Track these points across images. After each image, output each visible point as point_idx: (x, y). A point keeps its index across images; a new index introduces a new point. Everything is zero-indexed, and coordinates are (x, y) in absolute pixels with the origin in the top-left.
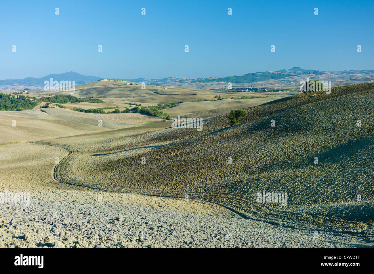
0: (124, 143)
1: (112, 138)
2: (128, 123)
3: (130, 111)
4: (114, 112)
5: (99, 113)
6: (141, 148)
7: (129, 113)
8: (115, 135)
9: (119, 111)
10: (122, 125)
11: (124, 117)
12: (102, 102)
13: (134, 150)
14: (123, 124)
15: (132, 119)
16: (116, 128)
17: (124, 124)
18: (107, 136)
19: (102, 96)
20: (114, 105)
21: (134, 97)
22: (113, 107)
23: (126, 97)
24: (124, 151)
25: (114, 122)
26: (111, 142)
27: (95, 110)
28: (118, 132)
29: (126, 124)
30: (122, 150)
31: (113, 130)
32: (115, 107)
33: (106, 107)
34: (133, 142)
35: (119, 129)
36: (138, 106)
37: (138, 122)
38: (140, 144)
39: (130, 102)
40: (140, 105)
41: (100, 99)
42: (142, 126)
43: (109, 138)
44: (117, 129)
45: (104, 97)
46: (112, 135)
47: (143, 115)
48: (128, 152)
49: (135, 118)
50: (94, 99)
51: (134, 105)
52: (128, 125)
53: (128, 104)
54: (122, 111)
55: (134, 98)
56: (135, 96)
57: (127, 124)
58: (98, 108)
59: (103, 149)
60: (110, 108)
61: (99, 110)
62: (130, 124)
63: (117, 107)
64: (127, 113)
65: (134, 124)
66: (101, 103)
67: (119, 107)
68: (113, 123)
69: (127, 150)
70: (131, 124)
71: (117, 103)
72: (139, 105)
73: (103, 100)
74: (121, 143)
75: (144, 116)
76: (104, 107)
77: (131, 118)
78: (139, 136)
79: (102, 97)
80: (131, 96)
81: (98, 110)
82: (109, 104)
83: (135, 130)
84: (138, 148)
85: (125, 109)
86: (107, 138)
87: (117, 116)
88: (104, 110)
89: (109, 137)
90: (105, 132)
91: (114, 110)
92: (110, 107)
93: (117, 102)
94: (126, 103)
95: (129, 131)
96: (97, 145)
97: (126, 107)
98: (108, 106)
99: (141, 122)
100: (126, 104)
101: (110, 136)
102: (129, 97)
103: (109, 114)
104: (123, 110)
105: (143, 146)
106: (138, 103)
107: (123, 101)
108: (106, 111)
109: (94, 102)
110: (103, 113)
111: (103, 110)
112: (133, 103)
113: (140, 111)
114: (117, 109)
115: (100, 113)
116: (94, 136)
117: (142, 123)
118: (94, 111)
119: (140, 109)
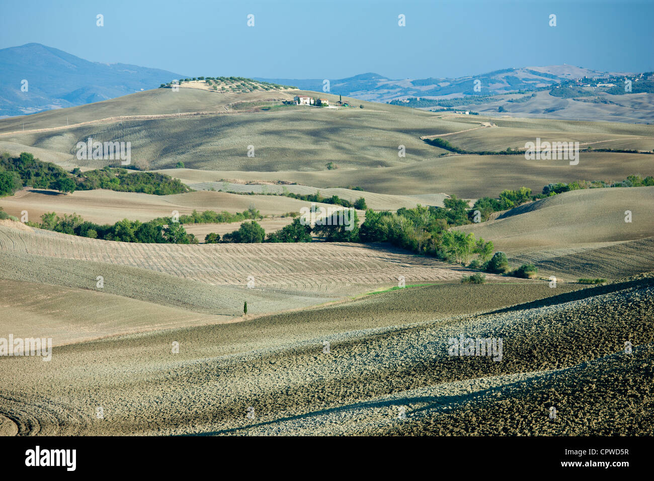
0: (282, 384)
1: (226, 357)
2: (300, 289)
3: (312, 234)
4: (235, 238)
5: (163, 241)
6: (366, 405)
7: (307, 241)
8: (239, 345)
9: (262, 231)
10: (273, 298)
11: (284, 261)
12: (177, 188)
13: (333, 416)
14: (280, 295)
15: (321, 269)
16: (245, 311)
17: (285, 292)
18: (203, 350)
19: (181, 158)
20: (238, 204)
21: (334, 165)
22: (232, 211)
23: (295, 166)
24: (283, 419)
25: (237, 283)
26: (222, 379)
27: (145, 225)
28: (256, 332)
29: (291, 293)
30: (271, 418)
31: (230, 320)
32: (241, 211)
33: (200, 210)
34: (328, 377)
35: (261, 315)
36: (350, 206)
37: (348, 285)
38: (361, 386)
39: (312, 191)
40: (360, 205)
41: (171, 173)
42: (369, 301)
43: (210, 360)
44: (250, 317)
45: (188, 165)
46: (227, 347)
47: (373, 253)
48: (302, 426)
49: (337, 266)
50: (143, 175)
51: (332, 201)
52: (303, 298)
53: (302, 198)
54: (274, 232)
55: (329, 168)
56: (338, 161)
57: (298, 294)
58: (162, 216)
59: (183, 409)
60: (219, 219)
61: (166, 226)
62: (310, 296)
63: (252, 213)
64: (296, 241)
65: (330, 291)
66: (174, 192)
67: (262, 213)
68: (233, 286)
69: (294, 417)
70: (317, 296)
71: (252, 194)
72: (353, 201)
73: (183, 181)
74: (269, 385)
75: (381, 254)
76: (189, 215)
77: (315, 267)
78: (356, 350)
79: (178, 165)
80: (319, 161)
81: (159, 229)
82: (212, 200)
83: (337, 323)
84: (347, 408)
85: (289, 221)
86: (200, 360)
87: (251, 256)
88: (189, 229)
89: (213, 354)
90: (193, 330)
91: (235, 227)
92: (218, 210)
93: (250, 189)
94: (292, 195)
95: (307, 325)
96: (154, 393)
97: (292, 215)
98: (209, 209)
99: (368, 286)
100: (294, 200)
101: (216, 348)
102: (308, 164)
103: (213, 246)
104: (281, 227)
105: (374, 398)
106: (353, 196)
107: (280, 186)
108: (200, 231)
109: (142, 191)
110: (185, 242)
111: (184, 226)
112: (326, 193)
113: (361, 231)
114: (249, 221)
115: (171, 241)
116: (142, 349)
117: (368, 291)
118: (141, 230)
119: (362, 221)
